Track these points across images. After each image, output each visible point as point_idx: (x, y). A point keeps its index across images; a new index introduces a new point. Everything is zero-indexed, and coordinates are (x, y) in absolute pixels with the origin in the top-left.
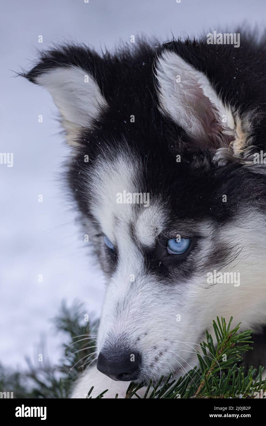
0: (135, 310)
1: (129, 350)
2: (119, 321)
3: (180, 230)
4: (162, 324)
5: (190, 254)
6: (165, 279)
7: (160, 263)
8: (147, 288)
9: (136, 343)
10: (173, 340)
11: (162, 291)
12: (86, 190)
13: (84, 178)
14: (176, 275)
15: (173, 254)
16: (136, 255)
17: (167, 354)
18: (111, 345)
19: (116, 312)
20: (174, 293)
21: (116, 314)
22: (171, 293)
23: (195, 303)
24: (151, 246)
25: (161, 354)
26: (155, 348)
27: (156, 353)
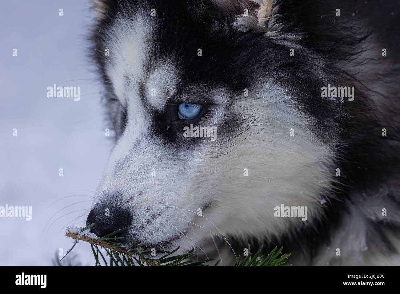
0: (133, 169)
1: (120, 207)
2: (115, 179)
3: (192, 95)
4: (159, 187)
5: (200, 120)
6: (171, 143)
7: (168, 127)
8: (150, 149)
9: (128, 202)
10: (169, 205)
11: (166, 155)
12: (103, 48)
13: (103, 37)
14: (183, 141)
15: (183, 119)
16: (144, 116)
17: (160, 218)
18: (103, 202)
19: (115, 170)
20: (177, 159)
21: (114, 172)
22: (175, 158)
23: (199, 172)
24: (161, 109)
25: (154, 217)
26: (149, 209)
27: (149, 215)
